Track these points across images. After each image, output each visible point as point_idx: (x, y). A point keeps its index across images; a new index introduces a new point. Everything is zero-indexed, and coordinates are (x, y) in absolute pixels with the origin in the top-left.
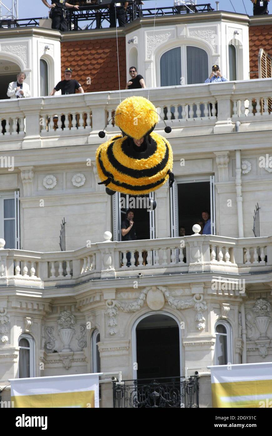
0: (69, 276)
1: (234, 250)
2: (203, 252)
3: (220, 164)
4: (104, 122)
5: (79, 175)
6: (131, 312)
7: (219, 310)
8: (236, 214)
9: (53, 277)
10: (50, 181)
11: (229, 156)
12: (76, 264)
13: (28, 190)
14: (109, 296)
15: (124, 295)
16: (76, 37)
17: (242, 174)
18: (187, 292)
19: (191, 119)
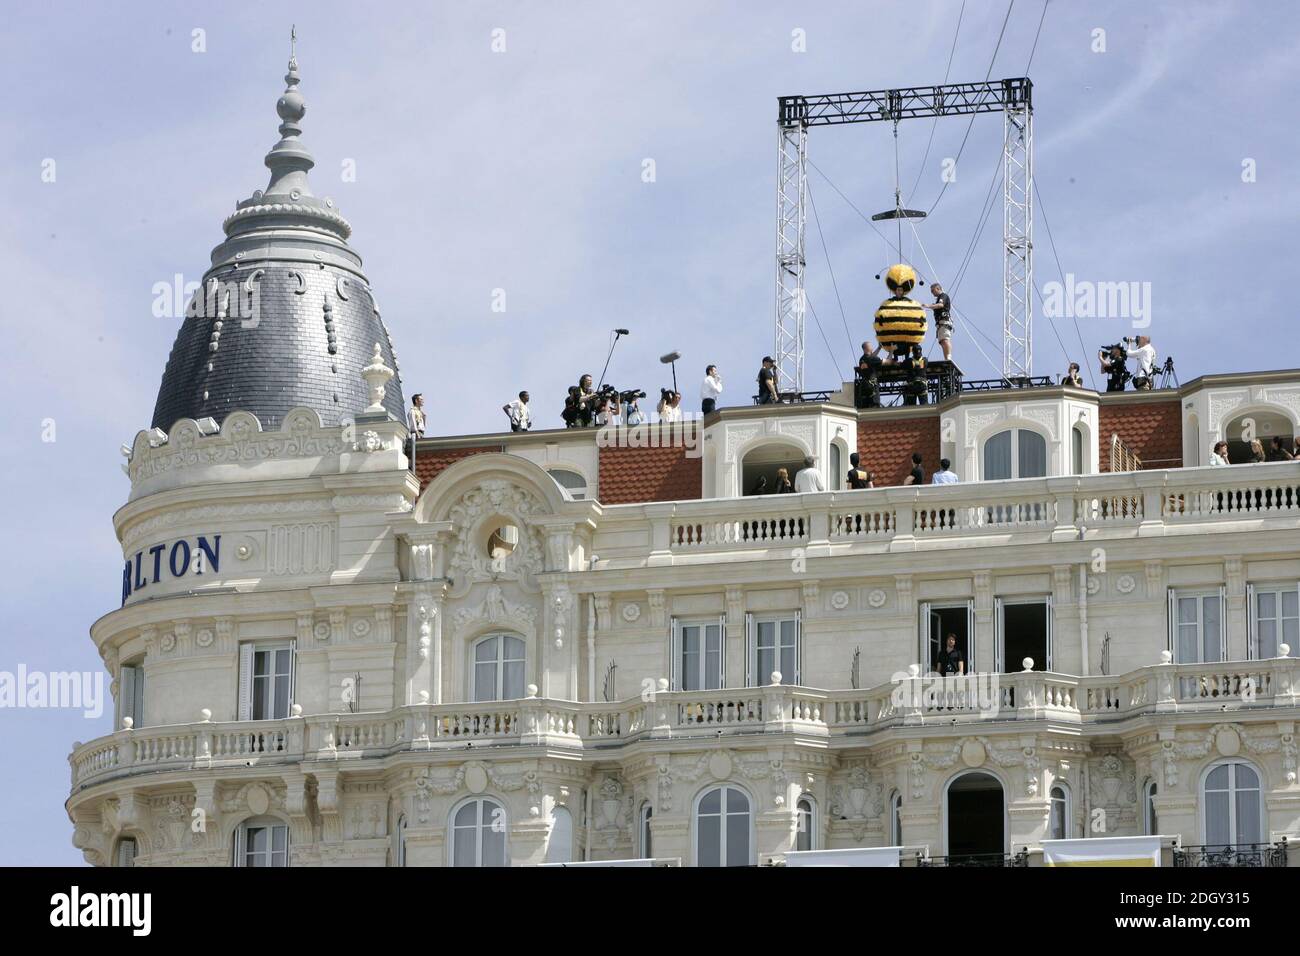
0: (862, 721)
1: (1076, 692)
2: (1037, 693)
3: (1059, 581)
4: (911, 524)
5: (877, 591)
6: (942, 769)
7: (1056, 769)
8: (1080, 645)
9: (842, 722)
10: (840, 599)
11: (1071, 571)
12: (872, 705)
13: (811, 609)
14: (914, 748)
15: (933, 747)
16: (879, 416)
17: (1088, 595)
18: (1015, 744)
19: (1023, 523)
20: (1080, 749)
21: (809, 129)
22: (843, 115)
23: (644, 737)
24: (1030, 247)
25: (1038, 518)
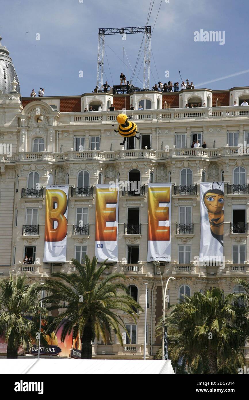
0: (112, 158)
1: (156, 153)
2: (148, 153)
3: (153, 131)
6: (128, 168)
7: (151, 169)
8: (157, 144)
9: (108, 158)
10: (109, 133)
11: (156, 129)
12: (114, 155)
13: (103, 135)
14: (123, 164)
15: (126, 164)
16: (117, 96)
17: (159, 134)
18: (143, 163)
19: (146, 119)
20: (156, 165)
21: (105, 35)
22: (112, 33)
23: (68, 160)
24: (150, 62)
25: (149, 118)
